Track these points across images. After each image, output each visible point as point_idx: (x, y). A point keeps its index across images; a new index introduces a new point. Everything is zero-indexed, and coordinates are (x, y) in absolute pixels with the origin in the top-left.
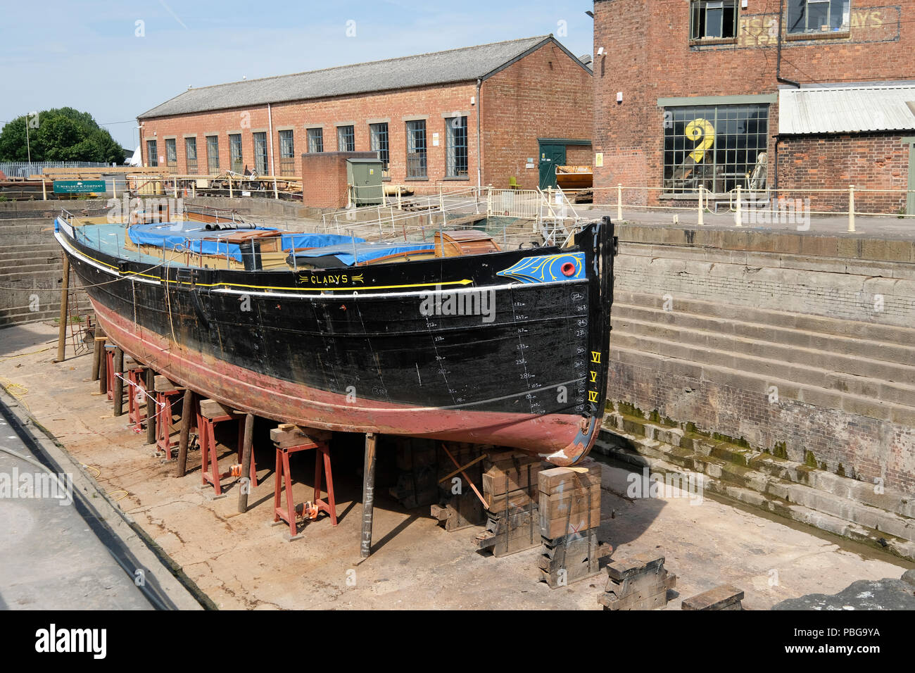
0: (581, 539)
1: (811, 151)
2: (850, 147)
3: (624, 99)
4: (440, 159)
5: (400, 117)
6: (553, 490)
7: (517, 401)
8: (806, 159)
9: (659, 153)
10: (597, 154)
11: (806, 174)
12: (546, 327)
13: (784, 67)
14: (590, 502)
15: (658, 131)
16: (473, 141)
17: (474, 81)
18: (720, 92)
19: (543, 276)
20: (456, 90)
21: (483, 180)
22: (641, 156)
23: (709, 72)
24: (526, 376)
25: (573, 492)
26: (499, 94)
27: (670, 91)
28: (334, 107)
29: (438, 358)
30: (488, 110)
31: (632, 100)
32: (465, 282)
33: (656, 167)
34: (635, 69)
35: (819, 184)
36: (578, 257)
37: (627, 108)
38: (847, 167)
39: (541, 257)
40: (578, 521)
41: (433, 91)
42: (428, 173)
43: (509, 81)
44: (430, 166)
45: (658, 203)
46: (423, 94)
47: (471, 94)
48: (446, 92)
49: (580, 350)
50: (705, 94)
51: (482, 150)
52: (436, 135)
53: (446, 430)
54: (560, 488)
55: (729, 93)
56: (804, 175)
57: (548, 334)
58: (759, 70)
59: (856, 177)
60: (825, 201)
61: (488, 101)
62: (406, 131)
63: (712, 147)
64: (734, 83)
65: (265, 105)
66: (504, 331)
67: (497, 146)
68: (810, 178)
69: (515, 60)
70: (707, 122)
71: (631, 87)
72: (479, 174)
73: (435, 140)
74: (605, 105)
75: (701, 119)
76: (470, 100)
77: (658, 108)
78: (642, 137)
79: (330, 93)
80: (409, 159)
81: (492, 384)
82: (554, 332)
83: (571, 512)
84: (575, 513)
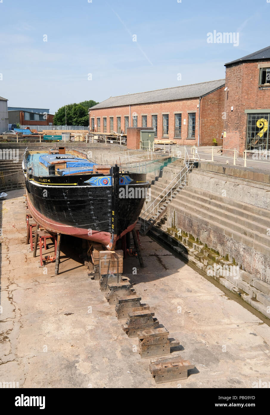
0: (114, 276)
3: (233, 109)
4: (186, 130)
5: (173, 112)
6: (102, 258)
7: (92, 226)
9: (245, 133)
10: (224, 132)
12: (98, 201)
14: (118, 264)
15: (244, 123)
16: (197, 123)
17: (198, 98)
19: (97, 184)
20: (192, 102)
21: (200, 140)
22: (238, 134)
23: (266, 99)
24: (94, 218)
25: (111, 260)
26: (209, 103)
27: (250, 107)
28: (151, 107)
29: (69, 209)
30: (204, 110)
31: (236, 110)
32: (75, 184)
33: (243, 139)
34: (237, 97)
36: (109, 178)
37: (234, 113)
39: (97, 177)
40: (113, 270)
41: (185, 101)
42: (182, 136)
43: (215, 97)
44: (182, 133)
46: (181, 103)
47: (197, 103)
48: (189, 102)
49: (109, 210)
50: (264, 108)
51: (200, 127)
52: (185, 120)
53: (75, 234)
54: (105, 257)
57: (99, 204)
61: (204, 106)
62: (175, 118)
63: (267, 131)
65: (128, 106)
66: (86, 202)
67: (208, 125)
69: (218, 89)
71: (236, 105)
72: (199, 137)
73: (184, 122)
75: (263, 119)
76: (197, 106)
77: (245, 114)
78: (238, 126)
79: (150, 101)
80: (176, 129)
81: (85, 219)
82: (101, 203)
83: (110, 266)
84: (112, 267)
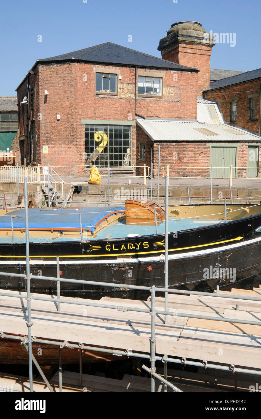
1: (169, 148)
2: (186, 147)
3: (61, 119)
8: (167, 152)
9: (83, 147)
10: (44, 147)
11: (167, 159)
13: (137, 109)
15: (82, 136)
18: (111, 118)
22: (73, 148)
23: (106, 108)
27: (88, 116)
31: (66, 119)
33: (82, 154)
34: (68, 103)
35: (173, 164)
37: (63, 123)
38: (185, 156)
45: (83, 173)
50: (104, 119)
55: (115, 119)
56: (166, 159)
58: (127, 109)
59: (189, 161)
60: (176, 171)
63: (107, 145)
64: (117, 114)
68: (169, 161)
70: (104, 133)
71: (66, 113)
74: (49, 121)
75: (101, 131)
77: (82, 124)
78: (74, 139)
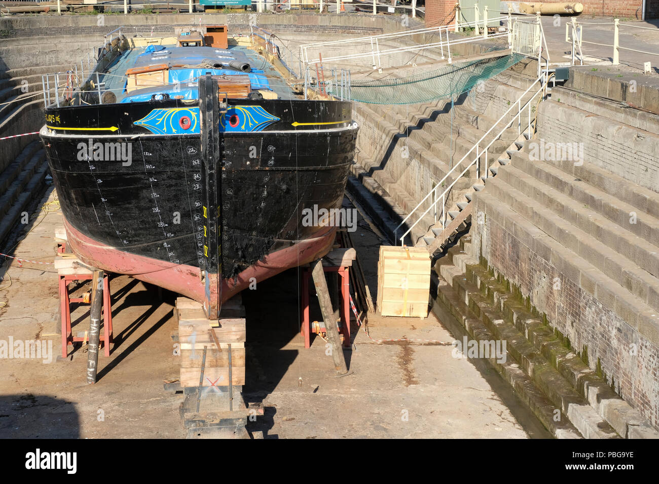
0: (219, 393)
6: (183, 339)
7: (159, 248)
12: (169, 178)
14: (230, 359)
19: (165, 129)
24: (162, 224)
25: (209, 346)
29: (103, 200)
32: (113, 129)
36: (194, 111)
39: (164, 109)
40: (217, 375)
49: (198, 204)
54: (193, 338)
57: (172, 186)
66: (140, 179)
81: (141, 229)
82: (176, 185)
83: (207, 364)
84: (212, 366)
